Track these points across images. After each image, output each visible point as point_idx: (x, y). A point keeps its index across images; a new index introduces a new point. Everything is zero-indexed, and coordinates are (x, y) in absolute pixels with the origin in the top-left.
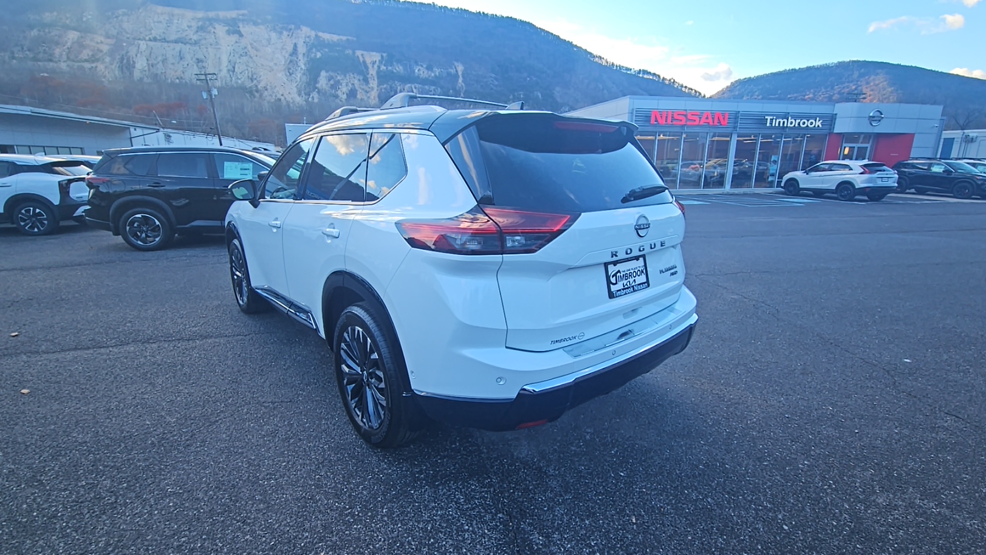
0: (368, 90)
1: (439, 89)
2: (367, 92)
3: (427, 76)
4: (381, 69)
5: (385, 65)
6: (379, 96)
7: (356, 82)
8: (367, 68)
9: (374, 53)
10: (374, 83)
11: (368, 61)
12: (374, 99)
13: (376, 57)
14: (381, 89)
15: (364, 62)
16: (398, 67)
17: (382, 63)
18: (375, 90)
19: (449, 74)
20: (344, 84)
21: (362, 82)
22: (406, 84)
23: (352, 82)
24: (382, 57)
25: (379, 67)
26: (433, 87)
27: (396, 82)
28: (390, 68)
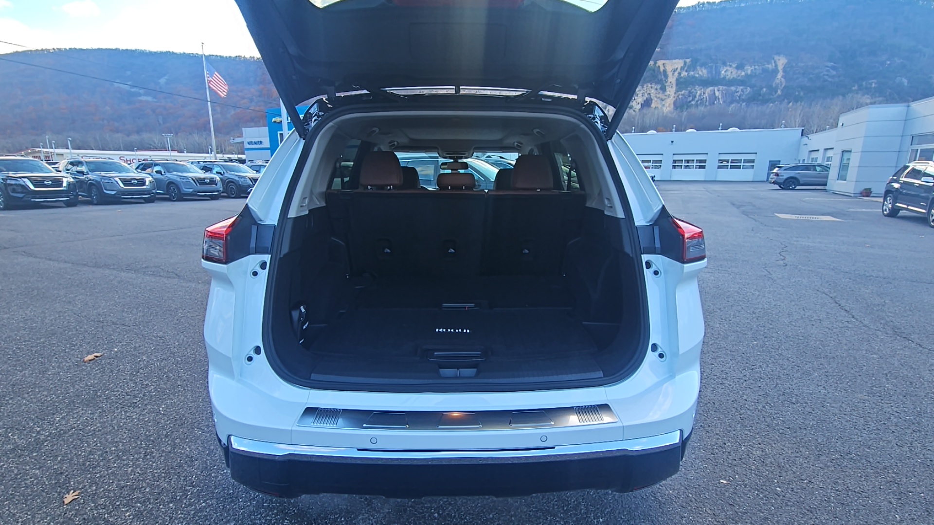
0: (664, 97)
1: (748, 88)
2: (662, 100)
3: (735, 76)
4: (682, 75)
5: (686, 71)
6: (675, 103)
7: (653, 91)
8: (666, 76)
9: (677, 61)
10: (671, 91)
11: (669, 69)
12: (669, 106)
13: (678, 63)
14: (678, 96)
15: (665, 71)
16: (702, 71)
17: (684, 69)
18: (672, 97)
19: (765, 71)
20: (640, 95)
21: (659, 91)
22: (708, 88)
23: (648, 92)
24: (685, 63)
25: (680, 74)
26: (741, 87)
27: (697, 86)
28: (692, 73)
